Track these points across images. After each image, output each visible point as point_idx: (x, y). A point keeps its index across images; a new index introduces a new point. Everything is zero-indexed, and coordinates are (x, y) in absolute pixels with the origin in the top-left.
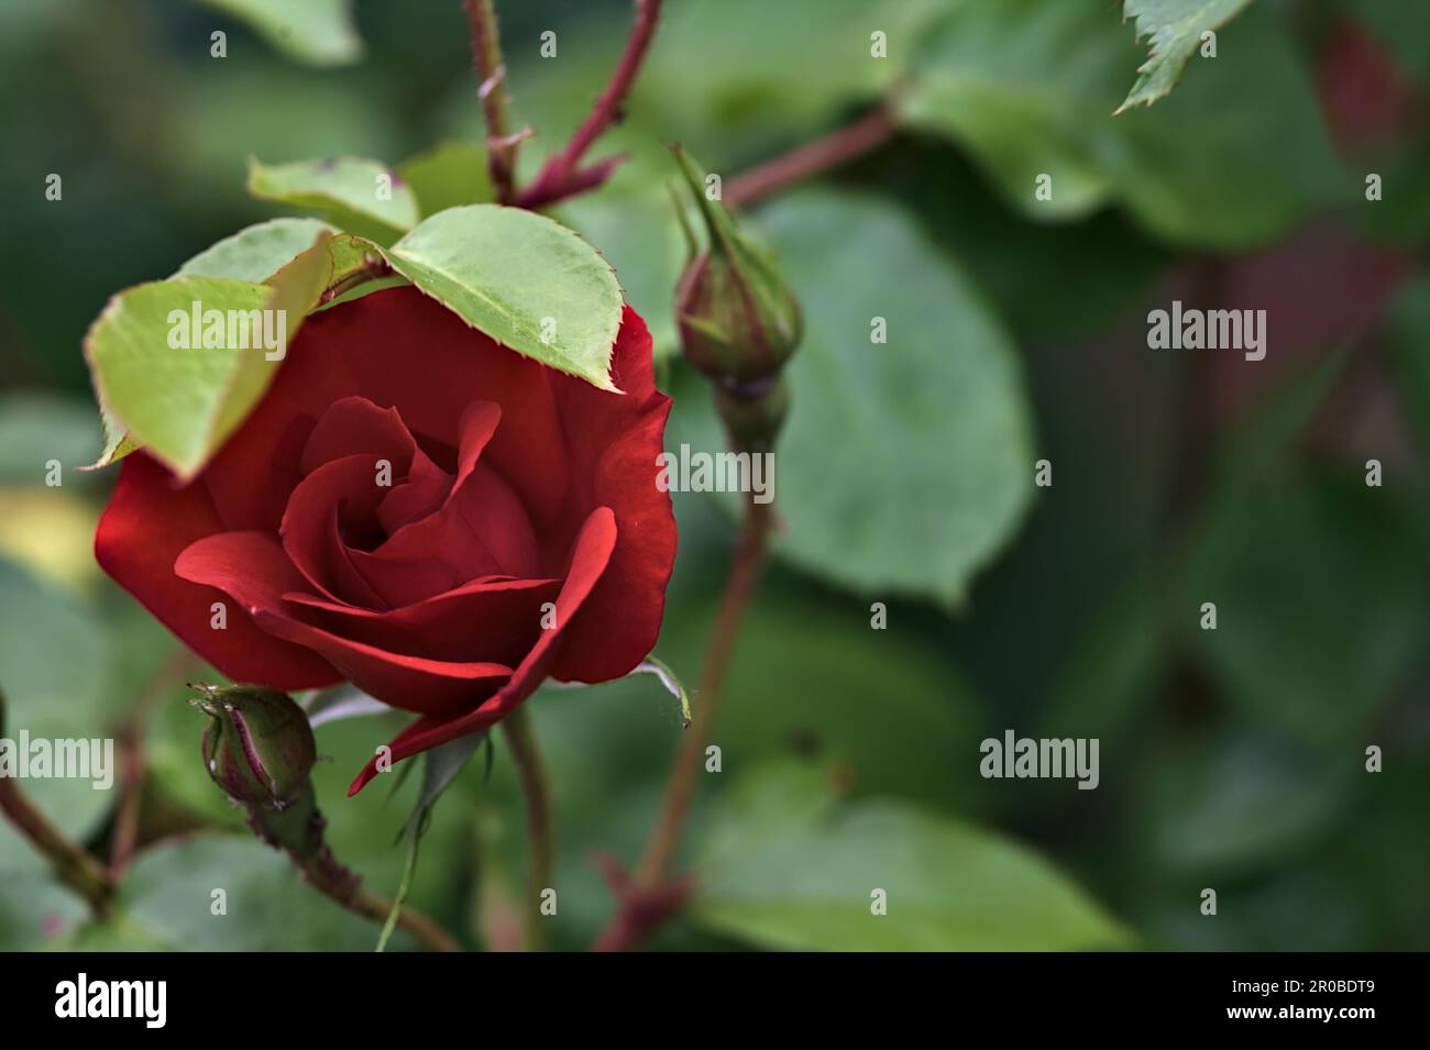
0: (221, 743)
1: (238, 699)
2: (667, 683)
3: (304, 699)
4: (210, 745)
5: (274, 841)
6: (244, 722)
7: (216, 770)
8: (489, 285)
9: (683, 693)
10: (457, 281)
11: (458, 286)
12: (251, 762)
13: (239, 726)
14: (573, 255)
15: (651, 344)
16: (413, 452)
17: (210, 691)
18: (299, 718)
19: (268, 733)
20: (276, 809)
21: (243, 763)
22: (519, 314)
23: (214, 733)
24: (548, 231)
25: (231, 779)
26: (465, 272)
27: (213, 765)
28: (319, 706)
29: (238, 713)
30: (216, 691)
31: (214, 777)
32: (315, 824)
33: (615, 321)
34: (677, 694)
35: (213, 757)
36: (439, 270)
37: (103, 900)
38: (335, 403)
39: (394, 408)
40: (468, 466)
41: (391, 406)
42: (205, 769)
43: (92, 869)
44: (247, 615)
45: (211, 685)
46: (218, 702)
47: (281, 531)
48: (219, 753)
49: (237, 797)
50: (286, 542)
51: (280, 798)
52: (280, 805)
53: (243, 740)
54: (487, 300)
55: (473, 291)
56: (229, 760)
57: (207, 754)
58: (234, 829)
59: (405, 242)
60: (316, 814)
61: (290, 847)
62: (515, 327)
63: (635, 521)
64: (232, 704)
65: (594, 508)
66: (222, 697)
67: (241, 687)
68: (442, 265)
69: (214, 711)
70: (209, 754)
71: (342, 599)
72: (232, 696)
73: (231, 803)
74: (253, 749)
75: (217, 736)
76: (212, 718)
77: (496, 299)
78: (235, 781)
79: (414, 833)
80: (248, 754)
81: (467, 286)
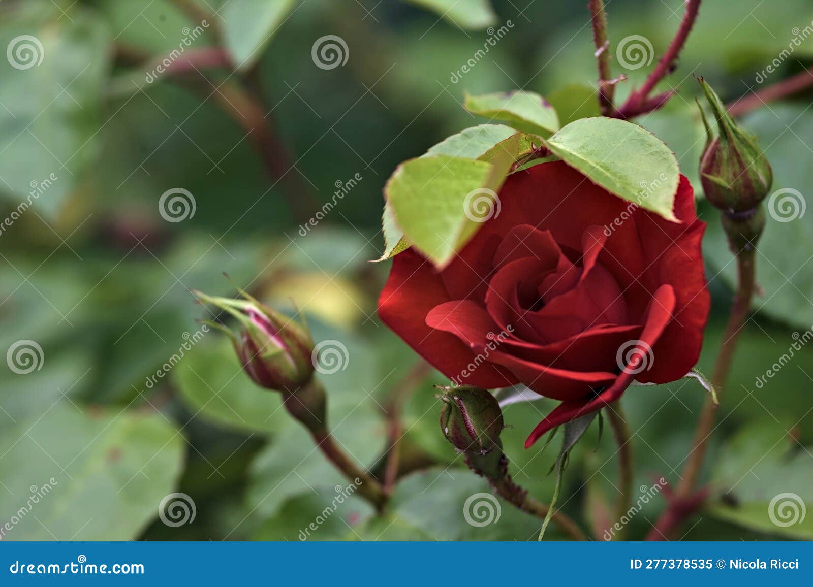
0: (452, 418)
1: (460, 393)
2: (703, 384)
3: (495, 393)
4: (445, 419)
5: (479, 472)
6: (464, 407)
7: (448, 433)
8: (603, 161)
9: (712, 388)
10: (585, 159)
11: (586, 162)
12: (468, 429)
13: (462, 408)
14: (650, 145)
15: (692, 193)
16: (559, 256)
17: (446, 390)
18: (494, 403)
19: (477, 413)
20: (482, 454)
21: (463, 430)
22: (620, 178)
23: (447, 412)
24: (636, 131)
25: (457, 438)
26: (590, 154)
27: (446, 430)
28: (503, 396)
29: (461, 401)
30: (450, 389)
31: (447, 437)
32: (502, 462)
33: (675, 182)
34: (709, 389)
35: (447, 426)
36: (574, 153)
37: (381, 504)
38: (514, 228)
39: (548, 231)
40: (590, 263)
41: (546, 230)
42: (441, 432)
43: (375, 486)
44: (468, 347)
45: (447, 386)
46: (450, 395)
47: (486, 300)
48: (450, 424)
49: (459, 448)
50: (488, 307)
51: (484, 449)
52: (484, 452)
53: (464, 416)
54: (602, 170)
55: (594, 165)
56: (456, 427)
57: (443, 424)
58: (456, 466)
59: (554, 138)
60: (503, 457)
61: (488, 475)
62: (618, 185)
63: (685, 293)
64: (458, 397)
65: (659, 285)
66: (452, 393)
67: (462, 387)
68: (576, 150)
69: (448, 400)
70: (444, 423)
71: (518, 337)
72: (457, 392)
73: (456, 452)
74: (469, 422)
75: (449, 414)
76: (446, 404)
77: (608, 170)
78: (459, 439)
79: (560, 468)
80: (466, 424)
81: (590, 162)
